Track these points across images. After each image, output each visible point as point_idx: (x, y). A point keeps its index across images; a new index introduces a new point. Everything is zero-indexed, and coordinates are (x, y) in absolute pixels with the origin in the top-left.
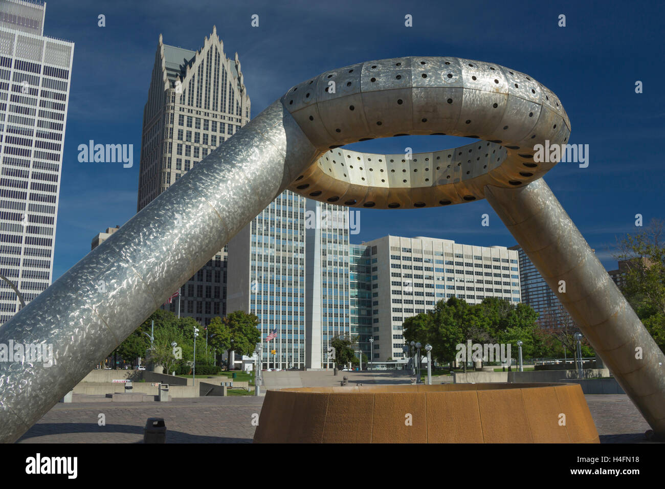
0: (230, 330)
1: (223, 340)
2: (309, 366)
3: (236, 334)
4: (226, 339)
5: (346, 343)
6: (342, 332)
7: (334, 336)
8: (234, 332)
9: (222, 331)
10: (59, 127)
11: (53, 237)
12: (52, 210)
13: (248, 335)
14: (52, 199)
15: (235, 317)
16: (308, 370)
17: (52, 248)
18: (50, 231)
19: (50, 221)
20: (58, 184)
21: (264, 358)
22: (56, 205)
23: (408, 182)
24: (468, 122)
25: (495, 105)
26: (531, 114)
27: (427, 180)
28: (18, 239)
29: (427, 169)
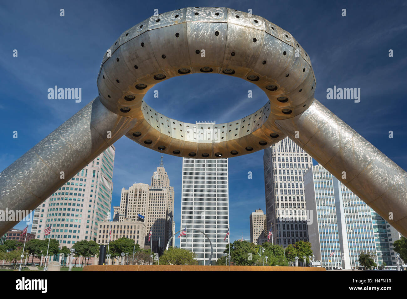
0: (297, 250)
1: (293, 255)
3: (299, 252)
4: (295, 254)
5: (368, 256)
6: (365, 251)
7: (360, 253)
10: (226, 170)
11: (228, 215)
12: (226, 204)
13: (306, 253)
14: (226, 200)
15: (299, 244)
17: (228, 220)
18: (226, 213)
19: (226, 209)
20: (228, 193)
21: (326, 265)
22: (228, 202)
23: (238, 135)
24: (164, 57)
25: (177, 35)
26: (217, 33)
27: (248, 130)
28: (214, 218)
29: (249, 124)
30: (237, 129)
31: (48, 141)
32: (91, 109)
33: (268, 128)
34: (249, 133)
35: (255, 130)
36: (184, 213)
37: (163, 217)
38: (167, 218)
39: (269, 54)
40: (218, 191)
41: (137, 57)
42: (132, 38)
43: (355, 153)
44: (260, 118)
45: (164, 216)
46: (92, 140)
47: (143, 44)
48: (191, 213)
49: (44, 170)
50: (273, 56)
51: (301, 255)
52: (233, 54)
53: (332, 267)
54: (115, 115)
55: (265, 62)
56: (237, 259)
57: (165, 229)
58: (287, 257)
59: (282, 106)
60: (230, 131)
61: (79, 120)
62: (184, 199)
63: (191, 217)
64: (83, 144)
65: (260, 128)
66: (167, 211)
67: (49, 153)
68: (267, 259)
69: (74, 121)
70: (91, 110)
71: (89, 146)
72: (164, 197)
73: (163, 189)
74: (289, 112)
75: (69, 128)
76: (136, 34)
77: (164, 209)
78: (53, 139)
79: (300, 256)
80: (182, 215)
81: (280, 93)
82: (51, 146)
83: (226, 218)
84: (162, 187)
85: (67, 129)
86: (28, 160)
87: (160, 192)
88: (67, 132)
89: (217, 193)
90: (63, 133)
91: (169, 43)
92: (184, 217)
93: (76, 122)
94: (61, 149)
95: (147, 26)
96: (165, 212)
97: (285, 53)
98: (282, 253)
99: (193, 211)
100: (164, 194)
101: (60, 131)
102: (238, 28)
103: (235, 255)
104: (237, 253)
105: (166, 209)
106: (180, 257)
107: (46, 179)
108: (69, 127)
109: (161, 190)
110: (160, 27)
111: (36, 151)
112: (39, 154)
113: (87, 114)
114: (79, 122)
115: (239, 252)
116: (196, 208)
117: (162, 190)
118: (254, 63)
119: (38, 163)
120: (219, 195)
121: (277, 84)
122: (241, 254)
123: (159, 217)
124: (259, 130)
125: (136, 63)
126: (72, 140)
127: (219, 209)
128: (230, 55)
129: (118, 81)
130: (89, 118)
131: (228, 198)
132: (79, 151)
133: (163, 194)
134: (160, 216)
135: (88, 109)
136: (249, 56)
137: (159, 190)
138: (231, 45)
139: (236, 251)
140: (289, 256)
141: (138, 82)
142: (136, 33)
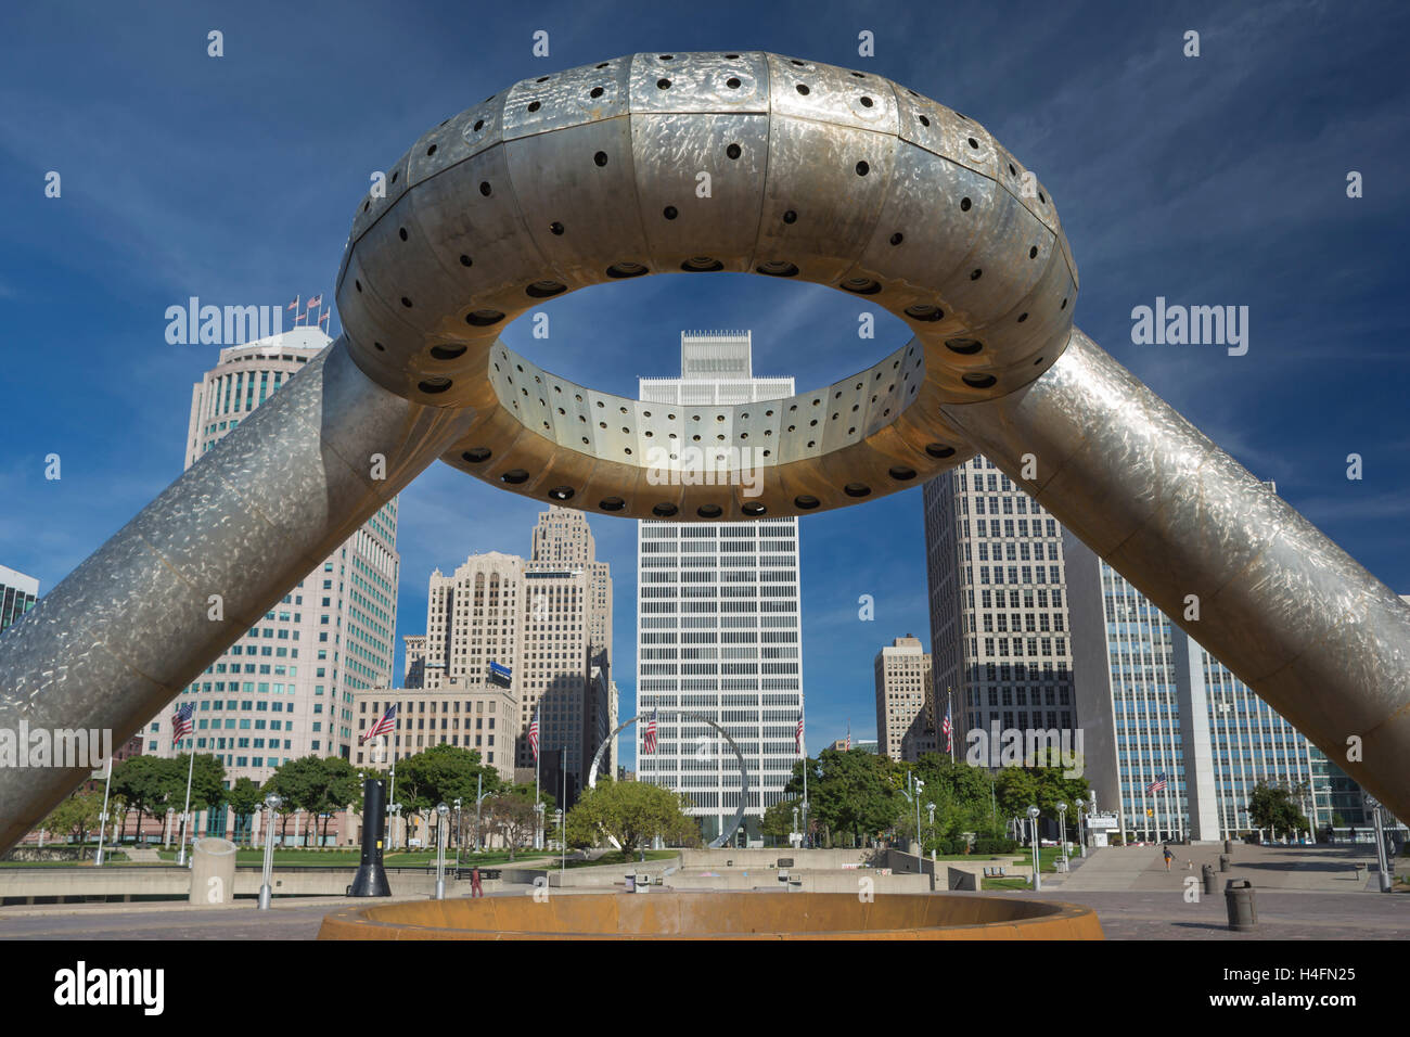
0: (1036, 780)
1: (1024, 797)
2: (1196, 835)
3: (1044, 786)
4: (1028, 795)
5: (1280, 794)
6: (1272, 776)
7: (1256, 783)
8: (1042, 782)
9: (1021, 783)
11: (799, 661)
12: (792, 622)
14: (791, 607)
16: (1193, 843)
17: (800, 676)
18: (793, 653)
19: (791, 637)
20: (797, 584)
22: (798, 614)
23: (818, 444)
24: (558, 229)
25: (601, 158)
26: (734, 151)
27: (852, 430)
28: (752, 669)
29: (856, 408)
30: (814, 423)
31: (183, 497)
32: (321, 384)
33: (917, 427)
34: (856, 438)
35: (874, 430)
36: (649, 654)
37: (576, 670)
38: (589, 671)
39: (911, 210)
40: (764, 577)
41: (469, 228)
42: (447, 164)
43: (1206, 518)
44: (891, 388)
45: (577, 667)
46: (329, 490)
47: (485, 189)
48: (672, 654)
49: (175, 596)
50: (925, 218)
51: (1050, 795)
52: (791, 217)
53: (1158, 831)
54: (402, 402)
55: (898, 239)
56: (829, 813)
57: (582, 709)
58: (1002, 804)
59: (962, 365)
60: (793, 427)
61: (281, 425)
62: (647, 608)
63: (672, 669)
64: (299, 504)
65: (892, 424)
66: (589, 649)
67: (188, 539)
68: (932, 813)
69: (267, 429)
70: (318, 388)
71: (320, 509)
72: (578, 600)
73: (574, 573)
74: (987, 382)
75: (250, 452)
76: (463, 150)
77: (577, 641)
78: (201, 493)
79: (1047, 799)
80: (640, 661)
81: (953, 328)
82: (195, 516)
83: (793, 668)
84: (571, 565)
85: (244, 457)
86: (122, 566)
87: (563, 582)
88: (243, 466)
89: (758, 584)
90: (232, 470)
91: (574, 184)
92: (646, 669)
93: (273, 430)
94: (229, 525)
95: (498, 126)
96: (583, 651)
97: (966, 204)
98: (987, 791)
99: (679, 646)
100: (578, 590)
101: (220, 461)
102: (805, 128)
103: (823, 801)
104: (830, 793)
105: (584, 643)
106: (638, 810)
107: (185, 626)
108: (249, 450)
109: (567, 575)
110: (542, 131)
111: (147, 533)
112: (158, 545)
113: (308, 402)
114: (282, 430)
115: (839, 790)
116: (686, 638)
117: (569, 577)
118: (860, 242)
119: (156, 574)
120: (766, 592)
121: (940, 301)
122: (844, 795)
123: (561, 670)
124: (888, 432)
125: (465, 246)
126: (261, 491)
127: (767, 637)
128: (779, 222)
129: (406, 302)
130: (316, 415)
131: (797, 599)
132: (288, 527)
133: (574, 591)
134: (564, 665)
135: (310, 386)
136: (844, 223)
137: (559, 575)
138: (784, 188)
139: (827, 786)
140: (1009, 800)
141: (475, 306)
142: (462, 148)
